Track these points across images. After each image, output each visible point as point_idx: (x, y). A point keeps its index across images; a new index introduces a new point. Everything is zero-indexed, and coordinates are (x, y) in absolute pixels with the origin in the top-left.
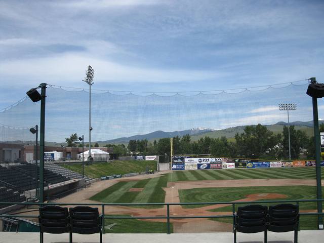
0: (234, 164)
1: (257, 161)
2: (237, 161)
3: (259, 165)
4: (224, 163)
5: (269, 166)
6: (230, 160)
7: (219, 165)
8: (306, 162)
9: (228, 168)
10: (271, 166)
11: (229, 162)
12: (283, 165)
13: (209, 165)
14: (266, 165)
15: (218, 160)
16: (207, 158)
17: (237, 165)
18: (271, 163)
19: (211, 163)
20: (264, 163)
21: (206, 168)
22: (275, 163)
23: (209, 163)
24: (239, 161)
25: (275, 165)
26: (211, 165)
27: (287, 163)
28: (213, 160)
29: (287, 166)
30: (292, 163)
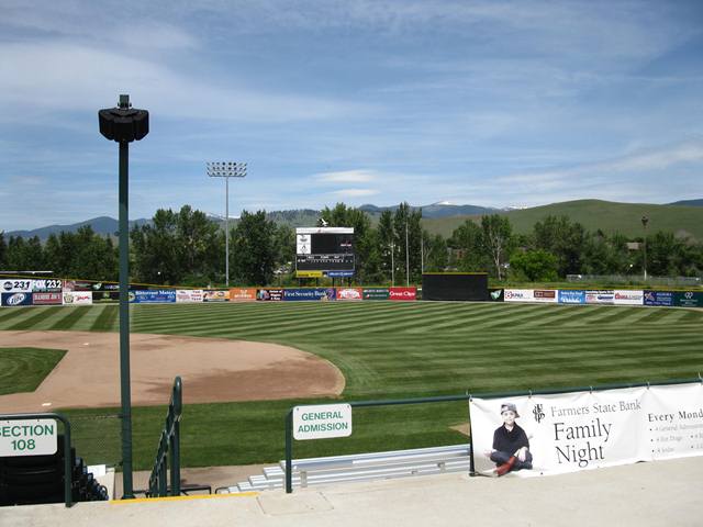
0: (89, 294)
1: (145, 289)
2: (97, 287)
3: (149, 298)
4: (67, 292)
5: (174, 300)
6: (81, 285)
7: (54, 297)
8: (258, 291)
9: (75, 302)
10: (177, 299)
11: (77, 289)
12: (207, 297)
13: (29, 296)
14: (166, 297)
15: (53, 284)
16: (26, 281)
17: (97, 297)
18: (178, 292)
19: (34, 292)
20: (162, 293)
21: (21, 304)
22: (189, 292)
23: (30, 290)
24: (102, 288)
25: (187, 297)
26: (36, 297)
27: (216, 293)
28: (41, 284)
29: (215, 300)
30: (227, 293)
